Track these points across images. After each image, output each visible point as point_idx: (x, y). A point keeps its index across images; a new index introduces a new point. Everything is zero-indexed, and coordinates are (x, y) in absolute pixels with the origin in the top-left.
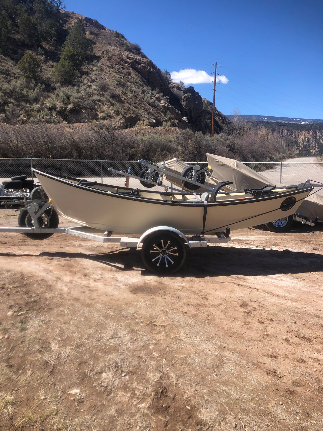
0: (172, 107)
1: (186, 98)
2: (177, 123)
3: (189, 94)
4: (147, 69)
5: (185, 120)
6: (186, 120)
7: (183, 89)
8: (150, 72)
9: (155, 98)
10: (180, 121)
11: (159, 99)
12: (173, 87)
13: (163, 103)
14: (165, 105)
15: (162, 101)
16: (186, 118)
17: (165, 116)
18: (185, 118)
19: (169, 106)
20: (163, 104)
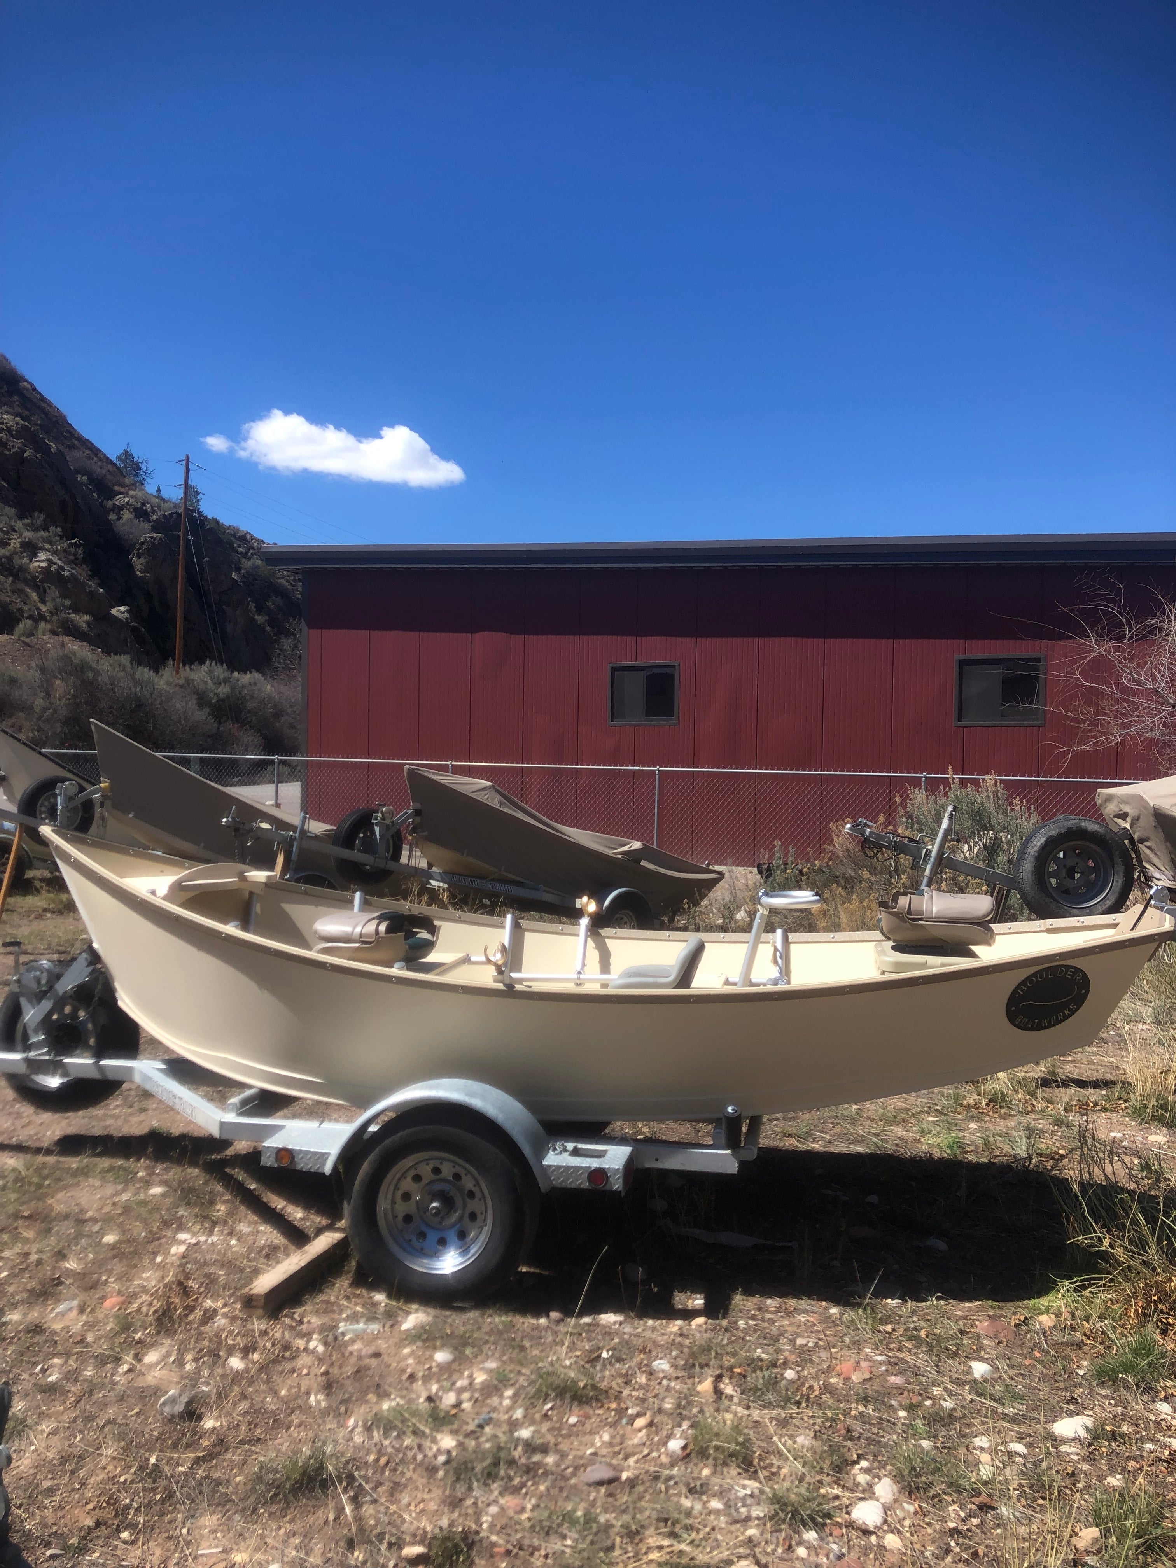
0: (72, 574)
1: (145, 547)
2: (88, 623)
3: (156, 535)
4: (9, 450)
5: (121, 616)
6: (126, 615)
7: (155, 517)
8: (23, 460)
9: (18, 545)
10: (102, 618)
11: (31, 549)
12: (121, 508)
13: (43, 561)
14: (49, 566)
15: (42, 556)
16: (127, 611)
17: (44, 602)
18: (122, 608)
19: (64, 570)
20: (44, 565)
